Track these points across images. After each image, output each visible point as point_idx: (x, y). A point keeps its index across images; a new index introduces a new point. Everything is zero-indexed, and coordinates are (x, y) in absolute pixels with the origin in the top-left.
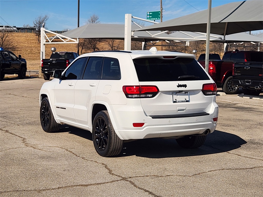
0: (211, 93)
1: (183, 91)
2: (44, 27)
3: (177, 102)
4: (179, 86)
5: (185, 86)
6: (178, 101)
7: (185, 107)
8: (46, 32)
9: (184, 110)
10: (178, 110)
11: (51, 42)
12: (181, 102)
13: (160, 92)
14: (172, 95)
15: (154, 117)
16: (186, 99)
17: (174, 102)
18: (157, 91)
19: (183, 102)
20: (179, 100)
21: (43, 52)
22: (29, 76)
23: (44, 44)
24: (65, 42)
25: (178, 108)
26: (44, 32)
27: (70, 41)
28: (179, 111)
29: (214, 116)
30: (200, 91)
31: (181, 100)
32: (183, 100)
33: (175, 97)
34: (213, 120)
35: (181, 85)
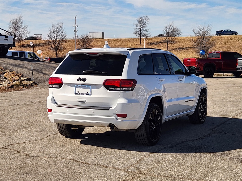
1: (84, 84)
3: (79, 94)
5: (85, 80)
7: (85, 100)
9: (84, 102)
10: (79, 102)
12: (82, 94)
13: (64, 84)
14: (74, 88)
16: (87, 92)
17: (76, 94)
18: (61, 83)
19: (84, 94)
25: (78, 100)
28: (80, 103)
29: (117, 111)
30: (101, 85)
31: (82, 93)
32: (85, 93)
33: (78, 89)
34: (116, 116)
35: (81, 79)
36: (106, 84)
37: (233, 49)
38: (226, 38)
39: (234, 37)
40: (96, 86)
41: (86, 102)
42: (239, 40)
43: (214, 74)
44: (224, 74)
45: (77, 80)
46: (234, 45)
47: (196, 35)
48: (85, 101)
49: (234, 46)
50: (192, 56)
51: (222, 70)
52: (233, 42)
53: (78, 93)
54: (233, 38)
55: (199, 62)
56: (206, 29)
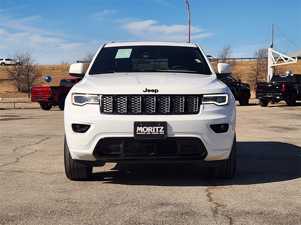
8: (273, 53)
11: (276, 63)
21: (269, 76)
23: (271, 67)
24: (286, 63)
27: (291, 61)
37: (57, 81)
38: (47, 69)
39: (57, 68)
42: (63, 70)
46: (58, 76)
50: (7, 91)
52: (56, 73)
54: (55, 68)
55: (53, 90)
56: (24, 57)
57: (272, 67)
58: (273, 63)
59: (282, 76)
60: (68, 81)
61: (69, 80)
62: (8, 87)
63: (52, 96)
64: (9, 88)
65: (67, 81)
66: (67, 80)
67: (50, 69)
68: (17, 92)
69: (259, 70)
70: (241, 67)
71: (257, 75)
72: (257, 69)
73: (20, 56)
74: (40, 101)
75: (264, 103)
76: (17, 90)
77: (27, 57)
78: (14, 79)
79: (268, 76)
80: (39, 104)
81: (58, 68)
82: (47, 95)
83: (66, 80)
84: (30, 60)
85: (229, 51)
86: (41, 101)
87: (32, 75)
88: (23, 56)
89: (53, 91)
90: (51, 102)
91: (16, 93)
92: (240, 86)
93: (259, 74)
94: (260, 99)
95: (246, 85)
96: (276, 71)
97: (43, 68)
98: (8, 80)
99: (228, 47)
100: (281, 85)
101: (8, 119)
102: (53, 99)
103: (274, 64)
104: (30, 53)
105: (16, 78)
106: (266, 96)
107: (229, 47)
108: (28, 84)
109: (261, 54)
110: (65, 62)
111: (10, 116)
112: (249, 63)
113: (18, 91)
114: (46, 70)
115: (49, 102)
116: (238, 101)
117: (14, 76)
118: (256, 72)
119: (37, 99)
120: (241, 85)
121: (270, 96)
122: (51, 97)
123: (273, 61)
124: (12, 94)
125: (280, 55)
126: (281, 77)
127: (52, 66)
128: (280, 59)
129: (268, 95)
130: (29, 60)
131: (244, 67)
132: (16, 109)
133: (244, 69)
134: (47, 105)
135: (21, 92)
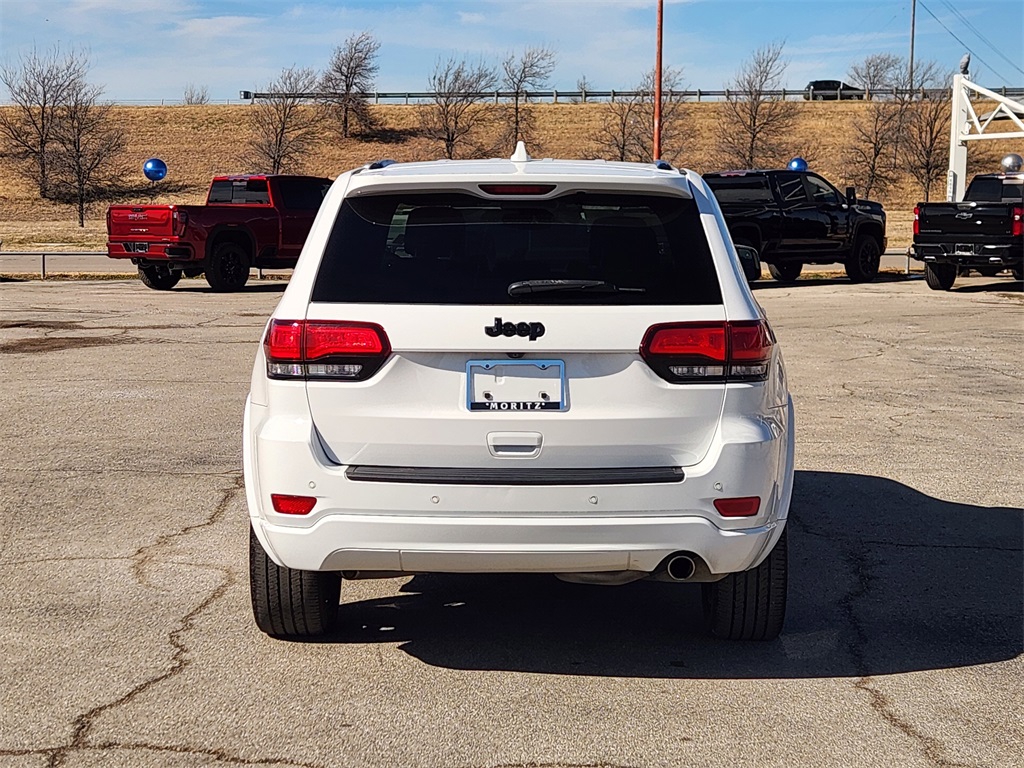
0: (718, 371)
1: (523, 353)
2: (965, 71)
3: (494, 405)
4: (500, 329)
5: (535, 330)
6: (499, 404)
7: (537, 435)
8: (972, 93)
9: (531, 448)
10: (497, 448)
12: (513, 406)
13: (397, 357)
14: (464, 376)
15: (358, 473)
16: (544, 396)
17: (475, 406)
18: (379, 349)
19: (524, 406)
20: (504, 399)
21: (955, 176)
22: (906, 272)
23: (962, 141)
25: (495, 439)
26: (964, 93)
28: (500, 453)
29: (718, 487)
30: (630, 357)
31: (514, 399)
32: (529, 400)
33: (484, 383)
34: (712, 510)
35: (509, 324)
36: (654, 349)
38: (140, 118)
39: (172, 115)
40: (596, 362)
41: (539, 446)
43: (249, 271)
44: (265, 272)
45: (490, 332)
47: (19, 98)
48: (536, 444)
49: (179, 153)
50: (2, 194)
51: (278, 257)
52: (171, 135)
53: (485, 400)
54: (168, 116)
55: (187, 219)
56: (60, 75)
57: (964, 143)
58: (968, 127)
59: (1007, 178)
60: (238, 184)
61: (241, 181)
62: (6, 180)
63: (185, 240)
64: (7, 187)
65: (234, 184)
66: (235, 180)
67: (149, 119)
68: (36, 199)
69: (881, 139)
70: (812, 123)
71: (876, 156)
72: (877, 133)
73: (45, 73)
74: (139, 258)
75: (942, 277)
76: (36, 193)
77: (72, 78)
78: (26, 155)
79: (950, 174)
80: (137, 266)
81: (177, 116)
82: (165, 236)
83: (232, 181)
84: (83, 91)
85: (774, 68)
86: (144, 259)
87: (90, 143)
88: (55, 72)
89: (186, 223)
90: (178, 263)
91: (33, 204)
92: (851, 211)
93: (882, 151)
94: (929, 264)
95: (868, 208)
96: (937, 140)
97: (126, 116)
98: (6, 155)
99: (771, 51)
100: (1010, 214)
101: (40, 341)
102: (187, 253)
103: (973, 131)
104: (81, 63)
105: (34, 152)
106: (951, 254)
107: (774, 54)
108: (79, 176)
109: (871, 75)
110: (198, 93)
111: (42, 325)
112: (839, 110)
113: (39, 196)
114: (135, 124)
115: (174, 262)
116: (843, 265)
117: (24, 143)
118: (872, 145)
119: (129, 250)
120: (854, 209)
121: (968, 254)
122: (179, 244)
123: (972, 123)
124: (21, 206)
125: (999, 103)
126: (1005, 182)
127: (156, 109)
128: (1001, 115)
129: (960, 249)
130: (80, 90)
131: (822, 123)
132: (48, 278)
133: (822, 128)
134: (164, 269)
135: (51, 199)
